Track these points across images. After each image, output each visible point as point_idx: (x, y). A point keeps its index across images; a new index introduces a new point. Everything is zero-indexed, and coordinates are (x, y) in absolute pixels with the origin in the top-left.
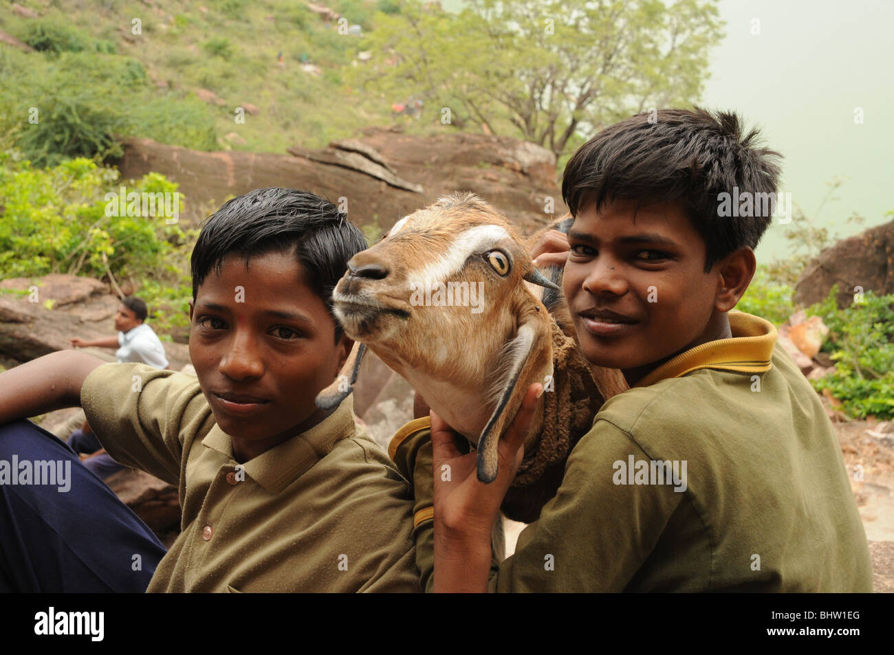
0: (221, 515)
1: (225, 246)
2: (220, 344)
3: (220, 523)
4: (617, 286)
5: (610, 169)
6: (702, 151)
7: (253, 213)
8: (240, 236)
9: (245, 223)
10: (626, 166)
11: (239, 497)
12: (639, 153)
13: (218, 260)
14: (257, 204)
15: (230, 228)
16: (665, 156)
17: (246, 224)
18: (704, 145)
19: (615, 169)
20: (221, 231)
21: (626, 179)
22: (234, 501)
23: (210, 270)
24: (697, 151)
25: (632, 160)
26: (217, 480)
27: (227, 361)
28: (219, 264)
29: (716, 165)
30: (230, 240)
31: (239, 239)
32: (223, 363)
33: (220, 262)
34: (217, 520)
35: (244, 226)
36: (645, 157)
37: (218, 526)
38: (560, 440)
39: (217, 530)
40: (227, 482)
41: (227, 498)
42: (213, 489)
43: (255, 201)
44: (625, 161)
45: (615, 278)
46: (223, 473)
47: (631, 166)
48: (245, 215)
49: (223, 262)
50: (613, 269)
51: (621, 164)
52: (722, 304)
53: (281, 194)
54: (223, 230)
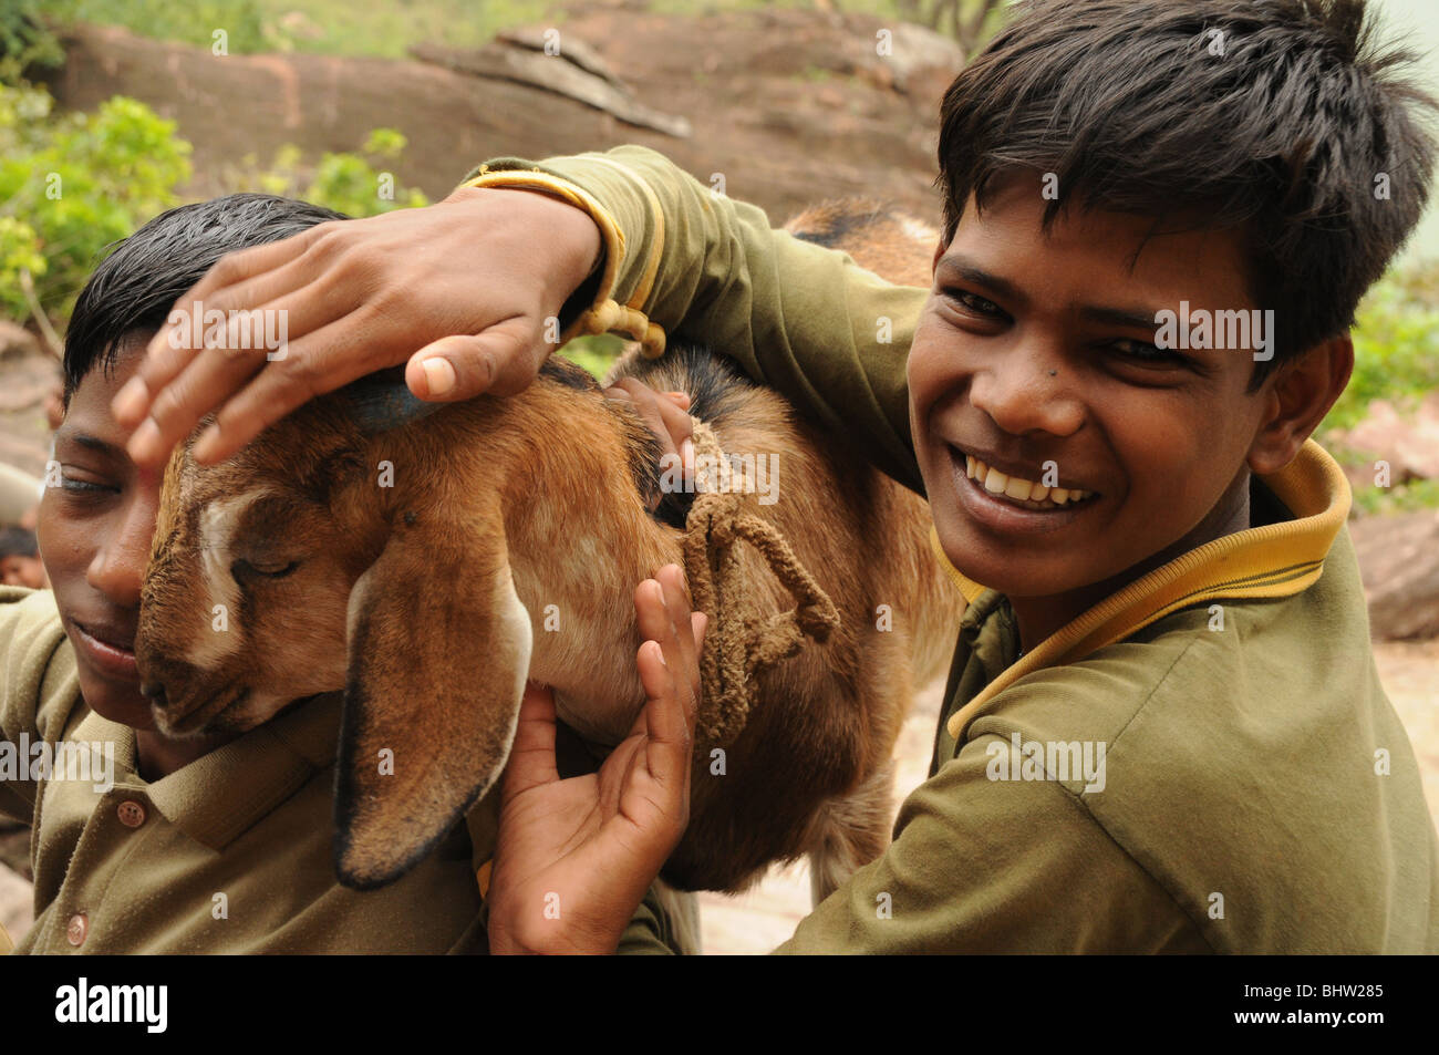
0: (104, 891)
1: (128, 317)
2: (100, 520)
3: (101, 909)
4: (1062, 416)
5: (1092, 134)
6: (1310, 110)
7: (199, 251)
8: (160, 300)
9: (177, 271)
10: (1135, 133)
11: (145, 856)
12: (1170, 104)
13: (108, 348)
14: (214, 231)
15: (146, 277)
16: (1229, 121)
17: (180, 274)
18: (1314, 96)
19: (1108, 136)
20: (126, 283)
21: (1130, 167)
22: (131, 863)
23: (93, 362)
24: (1298, 114)
25: (1151, 121)
26: (97, 817)
27: (105, 561)
28: (112, 352)
29: (1336, 151)
30: (140, 305)
31: (159, 305)
32: (97, 566)
33: (115, 346)
34: (97, 903)
35: (175, 277)
36: (1184, 116)
37: (98, 916)
38: (727, 691)
39: (95, 925)
40: (118, 819)
41: (119, 856)
42: (89, 835)
43: (212, 224)
44: (1134, 120)
45: (1058, 396)
46: (111, 802)
47: (1149, 135)
48: (184, 252)
49: (120, 351)
50: (1053, 375)
51: (1124, 126)
52: (1264, 454)
53: (274, 214)
54: (131, 280)
